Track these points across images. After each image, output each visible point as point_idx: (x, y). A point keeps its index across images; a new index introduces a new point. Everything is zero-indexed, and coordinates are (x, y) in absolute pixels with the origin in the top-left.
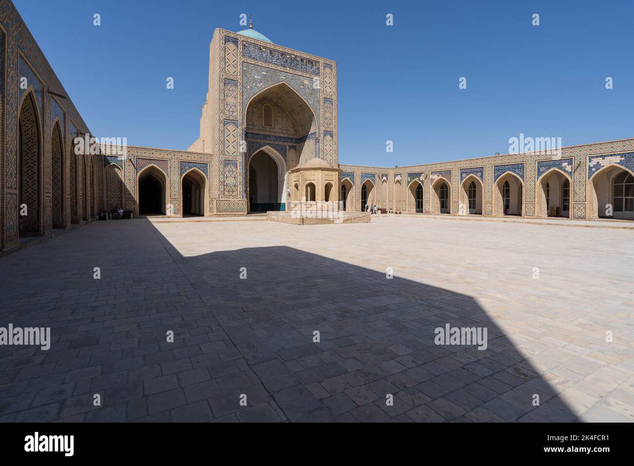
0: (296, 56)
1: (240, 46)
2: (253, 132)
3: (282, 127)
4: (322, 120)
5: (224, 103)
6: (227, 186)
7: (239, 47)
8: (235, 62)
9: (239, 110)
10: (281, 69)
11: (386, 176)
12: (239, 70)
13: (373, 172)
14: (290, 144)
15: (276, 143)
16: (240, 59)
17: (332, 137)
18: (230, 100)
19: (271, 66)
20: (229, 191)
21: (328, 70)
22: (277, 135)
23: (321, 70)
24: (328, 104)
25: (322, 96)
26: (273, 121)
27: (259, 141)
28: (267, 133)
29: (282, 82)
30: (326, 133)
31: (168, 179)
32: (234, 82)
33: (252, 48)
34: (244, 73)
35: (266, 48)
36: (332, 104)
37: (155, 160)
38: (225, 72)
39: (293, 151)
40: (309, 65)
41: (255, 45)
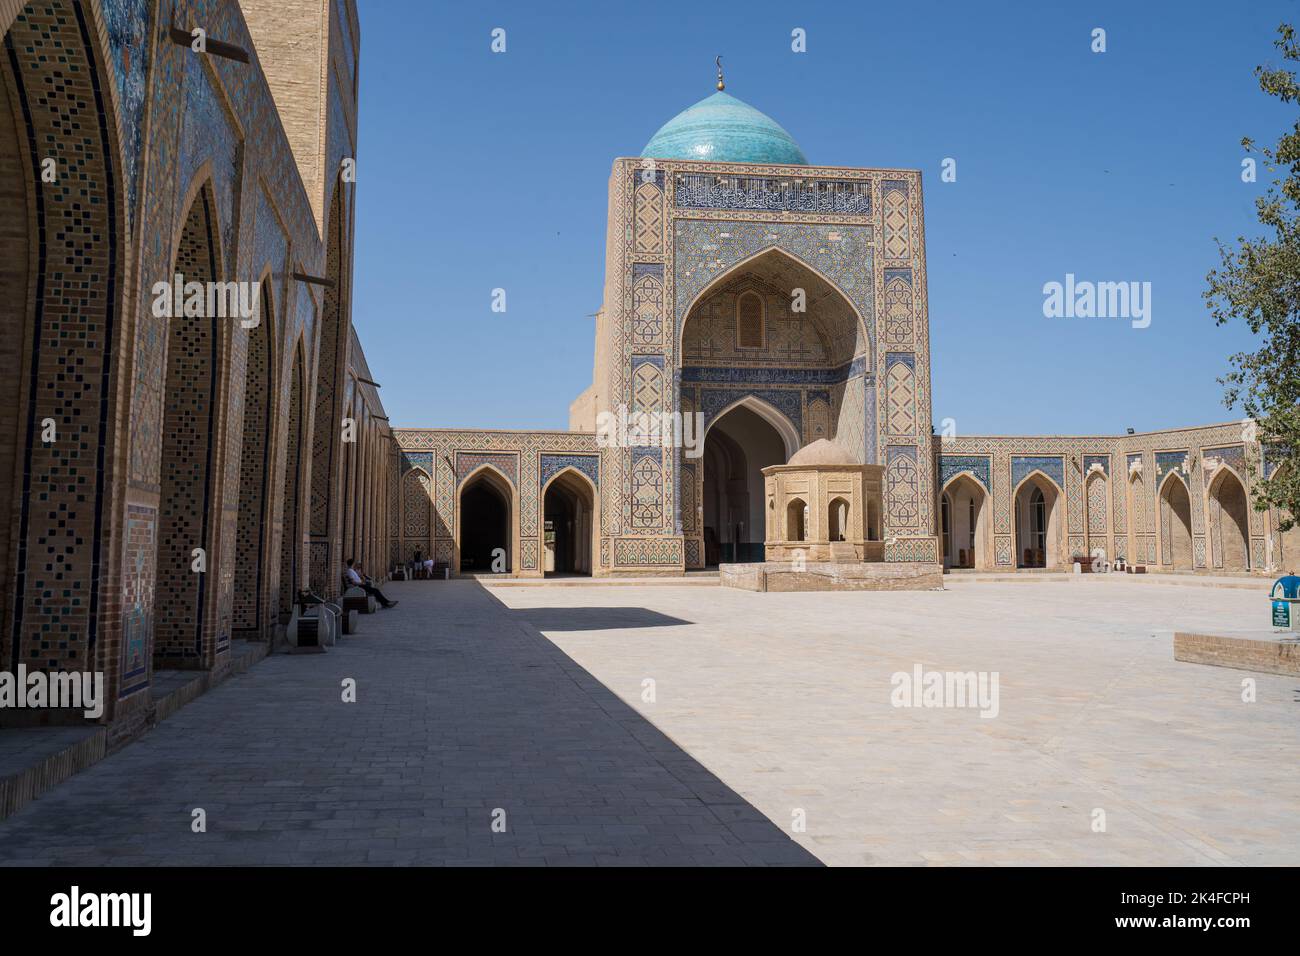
0: (806, 180)
1: (669, 186)
2: (713, 366)
3: (789, 347)
4: (881, 326)
5: (633, 320)
6: (638, 505)
7: (666, 188)
8: (657, 223)
9: (665, 330)
10: (767, 217)
11: (1103, 459)
12: (665, 238)
13: (1055, 449)
14: (812, 387)
15: (773, 387)
16: (668, 213)
17: (912, 366)
18: (647, 310)
19: (741, 215)
20: (643, 518)
21: (896, 196)
22: (776, 366)
23: (874, 200)
24: (898, 284)
25: (879, 264)
26: (764, 332)
27: (726, 386)
28: (750, 365)
29: (771, 249)
30: (891, 359)
31: (515, 495)
32: (656, 268)
33: (695, 185)
34: (677, 244)
35: (728, 176)
36: (910, 282)
37: (491, 454)
38: (635, 250)
39: (819, 404)
40: (843, 195)
41: (702, 176)
